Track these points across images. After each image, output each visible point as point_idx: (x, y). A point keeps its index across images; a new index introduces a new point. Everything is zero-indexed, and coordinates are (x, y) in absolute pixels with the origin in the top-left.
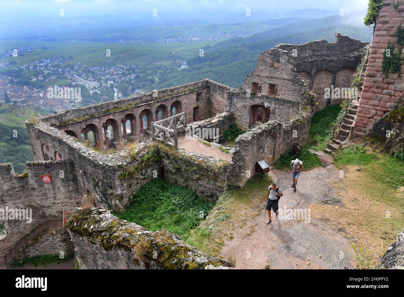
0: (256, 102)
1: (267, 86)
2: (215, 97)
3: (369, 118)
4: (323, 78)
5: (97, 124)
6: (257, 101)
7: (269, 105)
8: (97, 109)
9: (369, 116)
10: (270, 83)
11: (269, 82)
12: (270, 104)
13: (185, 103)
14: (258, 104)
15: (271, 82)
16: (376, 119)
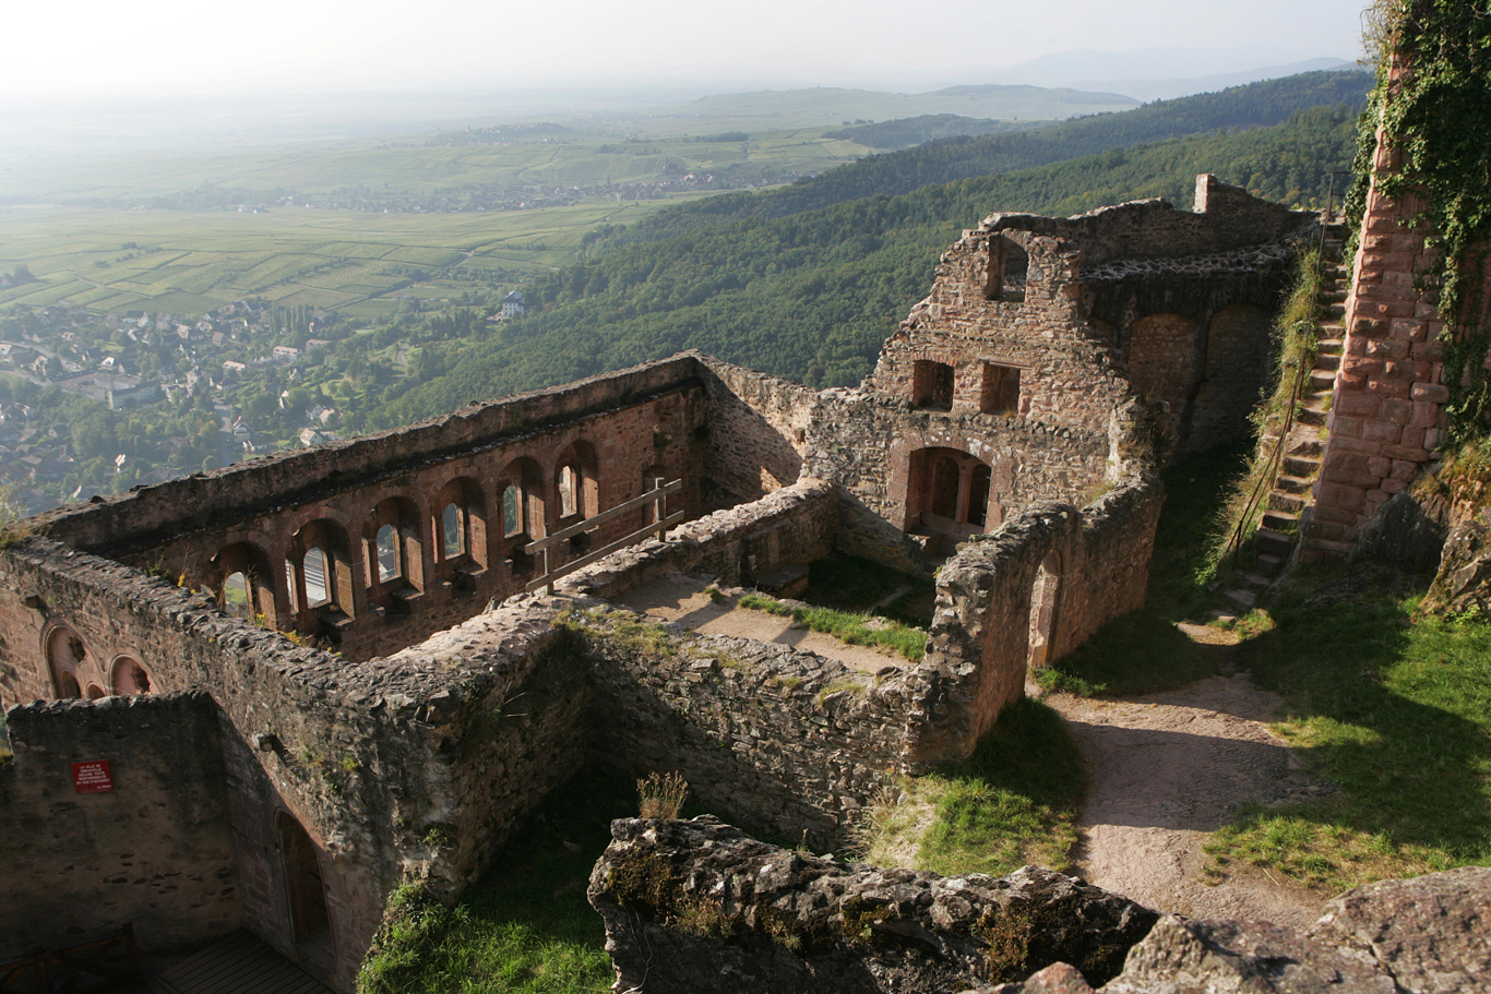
0: (933, 438)
1: (980, 370)
2: (727, 424)
3: (1366, 488)
4: (1164, 344)
5: (265, 544)
6: (937, 435)
7: (987, 448)
8: (268, 480)
9: (1364, 480)
10: (987, 363)
11: (986, 357)
12: (991, 445)
13: (611, 451)
14: (942, 445)
15: (992, 358)
16: (1390, 490)
